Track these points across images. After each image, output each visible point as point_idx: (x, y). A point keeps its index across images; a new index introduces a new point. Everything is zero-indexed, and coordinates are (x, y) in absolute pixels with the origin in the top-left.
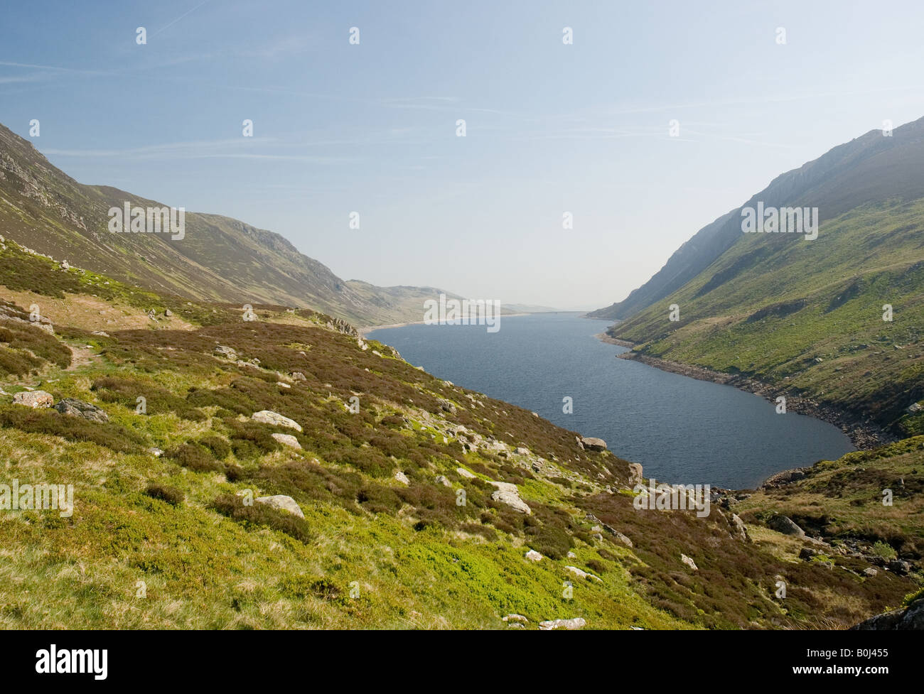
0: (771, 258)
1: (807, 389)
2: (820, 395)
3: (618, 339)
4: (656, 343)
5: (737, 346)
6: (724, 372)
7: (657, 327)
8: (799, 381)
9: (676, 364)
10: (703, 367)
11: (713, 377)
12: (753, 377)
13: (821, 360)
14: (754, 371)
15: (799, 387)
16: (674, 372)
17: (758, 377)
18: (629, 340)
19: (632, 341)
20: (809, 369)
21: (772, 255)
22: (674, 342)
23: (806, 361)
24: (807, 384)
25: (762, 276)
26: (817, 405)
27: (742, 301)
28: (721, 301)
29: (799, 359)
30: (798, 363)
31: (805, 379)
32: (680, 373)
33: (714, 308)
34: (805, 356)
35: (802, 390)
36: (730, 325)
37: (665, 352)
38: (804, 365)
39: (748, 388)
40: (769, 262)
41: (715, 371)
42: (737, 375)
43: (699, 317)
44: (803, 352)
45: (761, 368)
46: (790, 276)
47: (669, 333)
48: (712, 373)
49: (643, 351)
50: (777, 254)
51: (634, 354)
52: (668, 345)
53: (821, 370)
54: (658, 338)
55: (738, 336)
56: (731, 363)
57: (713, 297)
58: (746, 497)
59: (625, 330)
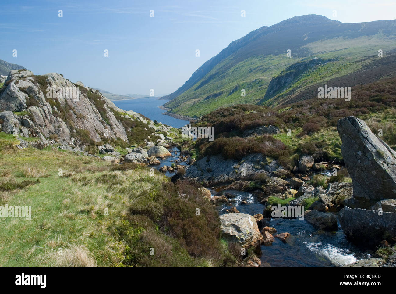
0: (220, 76)
5: (199, 108)
9: (179, 116)
10: (187, 116)
16: (178, 118)
18: (169, 108)
21: (221, 75)
22: (181, 108)
25: (216, 83)
33: (197, 95)
36: (199, 101)
37: (177, 112)
41: (190, 117)
47: (180, 105)
49: (170, 111)
50: (222, 74)
51: (167, 113)
52: (178, 109)
54: (176, 107)
55: (200, 105)
56: (195, 114)
57: (199, 91)
59: (168, 104)
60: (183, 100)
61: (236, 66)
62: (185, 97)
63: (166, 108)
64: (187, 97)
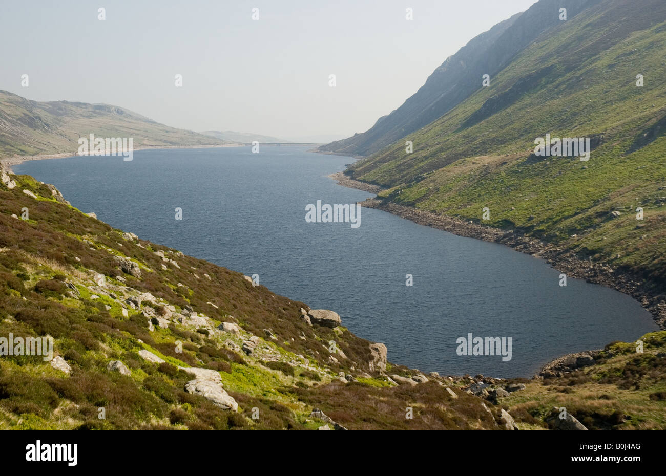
0: (561, 79)
1: (600, 250)
2: (616, 258)
3: (359, 180)
4: (408, 187)
5: (512, 193)
6: (493, 227)
7: (411, 166)
8: (589, 241)
9: (433, 215)
10: (468, 220)
11: (480, 234)
12: (532, 233)
13: (619, 213)
14: (533, 227)
15: (589, 248)
16: (430, 225)
17: (538, 235)
18: (373, 183)
19: (377, 184)
20: (603, 225)
21: (563, 75)
22: (432, 186)
23: (599, 215)
24: (600, 244)
25: (548, 103)
26: (611, 271)
27: (522, 135)
28: (493, 135)
29: (590, 212)
30: (589, 217)
31: (598, 238)
32: (438, 227)
33: (484, 143)
34: (599, 208)
35: (593, 252)
36: (505, 166)
37: (419, 200)
38: (597, 220)
39: (525, 248)
40: (559, 85)
41: (483, 225)
42: (512, 231)
43: (465, 154)
44: (596, 202)
45: (542, 222)
46: (584, 104)
47: (425, 175)
48: (479, 228)
49: (392, 197)
50: (568, 76)
51: (379, 201)
52: (423, 190)
53: (618, 226)
54: (411, 181)
55: (514, 181)
56: (504, 215)
57: (484, 130)
58: (519, 388)
59: (368, 170)
60: (426, 158)
61: (620, 48)
62: (431, 150)
63: (360, 183)
64: (441, 150)
